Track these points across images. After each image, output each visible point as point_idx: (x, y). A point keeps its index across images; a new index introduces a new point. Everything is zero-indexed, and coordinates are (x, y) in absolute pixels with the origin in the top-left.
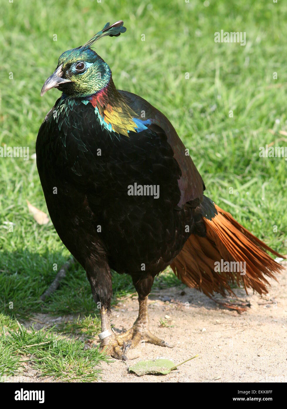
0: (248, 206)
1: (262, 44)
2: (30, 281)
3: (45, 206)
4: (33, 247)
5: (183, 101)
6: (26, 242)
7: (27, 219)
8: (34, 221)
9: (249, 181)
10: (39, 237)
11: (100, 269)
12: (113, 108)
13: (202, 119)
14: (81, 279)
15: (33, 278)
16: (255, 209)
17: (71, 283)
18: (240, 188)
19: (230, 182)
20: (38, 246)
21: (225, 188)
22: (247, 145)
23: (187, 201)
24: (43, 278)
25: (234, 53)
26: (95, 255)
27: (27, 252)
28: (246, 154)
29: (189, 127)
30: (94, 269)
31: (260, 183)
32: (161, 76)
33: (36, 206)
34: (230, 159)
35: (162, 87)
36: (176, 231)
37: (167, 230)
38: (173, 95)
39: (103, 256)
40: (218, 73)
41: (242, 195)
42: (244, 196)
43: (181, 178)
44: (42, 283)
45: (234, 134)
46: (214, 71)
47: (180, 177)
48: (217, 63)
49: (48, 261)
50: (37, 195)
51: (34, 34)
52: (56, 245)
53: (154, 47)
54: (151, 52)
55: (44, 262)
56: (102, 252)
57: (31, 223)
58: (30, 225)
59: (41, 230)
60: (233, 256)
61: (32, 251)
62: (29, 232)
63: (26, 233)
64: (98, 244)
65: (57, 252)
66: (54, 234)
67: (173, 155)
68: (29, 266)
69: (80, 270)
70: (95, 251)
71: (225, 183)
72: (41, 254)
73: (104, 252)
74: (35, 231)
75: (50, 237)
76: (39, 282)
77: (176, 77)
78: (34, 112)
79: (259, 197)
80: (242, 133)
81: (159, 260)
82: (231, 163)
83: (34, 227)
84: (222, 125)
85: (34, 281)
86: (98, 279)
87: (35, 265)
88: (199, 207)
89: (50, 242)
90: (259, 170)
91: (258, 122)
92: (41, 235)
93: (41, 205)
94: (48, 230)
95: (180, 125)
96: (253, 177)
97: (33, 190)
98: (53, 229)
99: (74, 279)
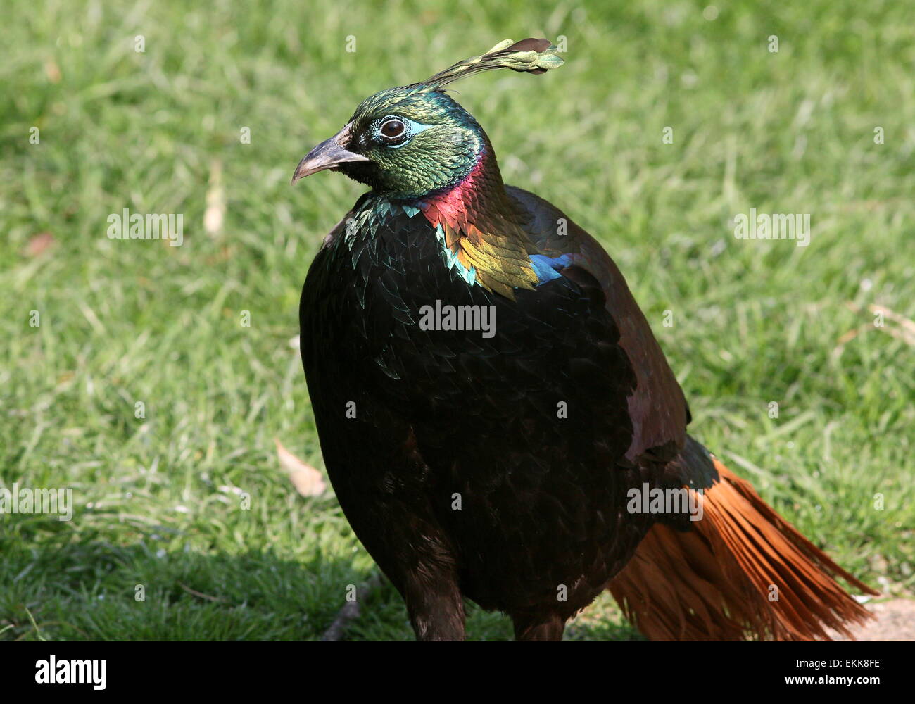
0: (789, 473)
1: (836, 107)
2: (276, 624)
3: (318, 454)
4: (286, 548)
5: (647, 229)
6: (269, 534)
7: (274, 483)
8: (290, 487)
9: (793, 417)
10: (301, 525)
11: (439, 599)
12: (485, 237)
13: (690, 273)
14: (395, 624)
15: (283, 618)
16: (806, 482)
17: (371, 631)
18: (774, 433)
19: (752, 417)
20: (298, 545)
21: (740, 431)
22: (792, 336)
23: (648, 448)
24: (305, 618)
25: (771, 127)
26: (429, 565)
27: (271, 558)
28: (789, 356)
29: (661, 288)
30: (425, 599)
31: (819, 425)
32: (598, 171)
33: (297, 454)
34: (752, 365)
35: (599, 196)
36: (620, 516)
37: (599, 513)
38: (626, 216)
39: (448, 567)
40: (731, 168)
41: (777, 447)
42: (782, 452)
43: (635, 393)
44: (304, 630)
45: (764, 309)
46: (722, 166)
47: (633, 391)
48: (731, 146)
49: (320, 580)
50: (301, 430)
51: (309, 65)
52: (340, 544)
53: (585, 104)
54: (577, 116)
55: (310, 581)
56: (446, 558)
57: (282, 491)
58: (281, 497)
59: (306, 509)
60: (752, 579)
61: (283, 555)
62: (277, 511)
63: (270, 513)
64: (437, 539)
65: (342, 559)
66: (335, 520)
67: (618, 340)
68: (275, 589)
69: (393, 604)
70: (429, 555)
71: (739, 420)
72: (305, 564)
73: (450, 558)
74: (293, 510)
75: (327, 527)
76: (296, 627)
77: (635, 173)
78: (302, 242)
79: (817, 453)
80: (783, 307)
81: (579, 580)
82: (754, 373)
83: (291, 501)
84: (737, 287)
85: (285, 623)
86: (432, 622)
87: (289, 586)
88: (675, 461)
89: (326, 536)
90: (818, 392)
91: (821, 286)
92: (305, 519)
93: (308, 453)
94: (324, 510)
95: (639, 283)
96: (803, 408)
97: (291, 416)
98: (334, 507)
99: (380, 624)
